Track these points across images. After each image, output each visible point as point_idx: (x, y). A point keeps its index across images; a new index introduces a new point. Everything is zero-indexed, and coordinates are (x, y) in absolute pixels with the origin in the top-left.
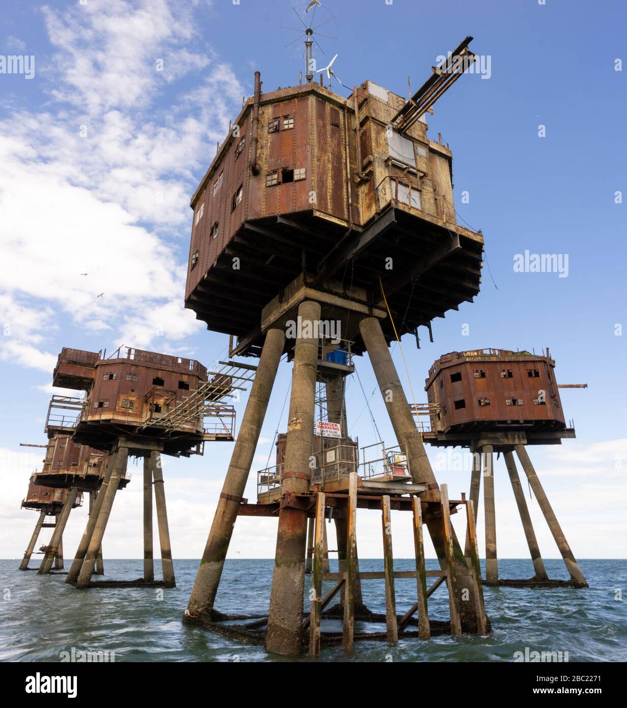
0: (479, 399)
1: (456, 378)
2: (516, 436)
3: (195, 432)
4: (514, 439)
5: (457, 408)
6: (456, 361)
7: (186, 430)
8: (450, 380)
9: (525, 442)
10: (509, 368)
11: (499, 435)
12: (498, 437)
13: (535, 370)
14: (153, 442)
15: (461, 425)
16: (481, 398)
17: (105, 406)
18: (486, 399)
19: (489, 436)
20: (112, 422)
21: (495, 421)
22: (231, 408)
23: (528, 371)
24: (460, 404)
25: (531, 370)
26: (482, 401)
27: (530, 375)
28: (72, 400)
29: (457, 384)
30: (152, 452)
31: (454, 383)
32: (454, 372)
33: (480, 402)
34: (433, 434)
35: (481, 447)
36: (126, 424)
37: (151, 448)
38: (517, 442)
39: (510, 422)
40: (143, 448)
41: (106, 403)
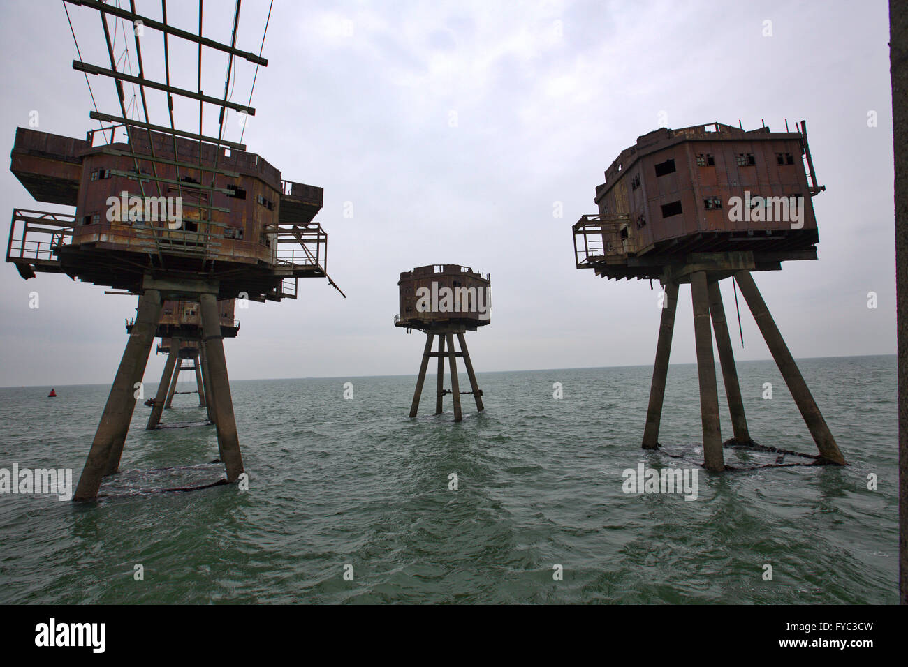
0: (705, 199)
1: (666, 168)
2: (741, 258)
3: (257, 263)
4: (737, 262)
5: (665, 216)
6: (664, 143)
7: (240, 261)
8: (655, 174)
9: (753, 266)
10: (750, 151)
11: (717, 256)
12: (716, 259)
13: (787, 154)
14: (200, 282)
15: (671, 241)
16: (709, 198)
17: (94, 223)
18: (715, 198)
19: (702, 258)
20: (97, 246)
21: (730, 232)
22: (316, 227)
23: (778, 156)
24: (672, 210)
25: (781, 155)
26: (711, 201)
27: (780, 161)
28: (59, 218)
29: (667, 179)
30: (202, 296)
31: (662, 178)
32: (661, 159)
33: (706, 203)
34: (619, 258)
35: (689, 274)
36: (128, 250)
37: (198, 289)
38: (741, 266)
39: (752, 234)
40: (185, 290)
41: (95, 217)
